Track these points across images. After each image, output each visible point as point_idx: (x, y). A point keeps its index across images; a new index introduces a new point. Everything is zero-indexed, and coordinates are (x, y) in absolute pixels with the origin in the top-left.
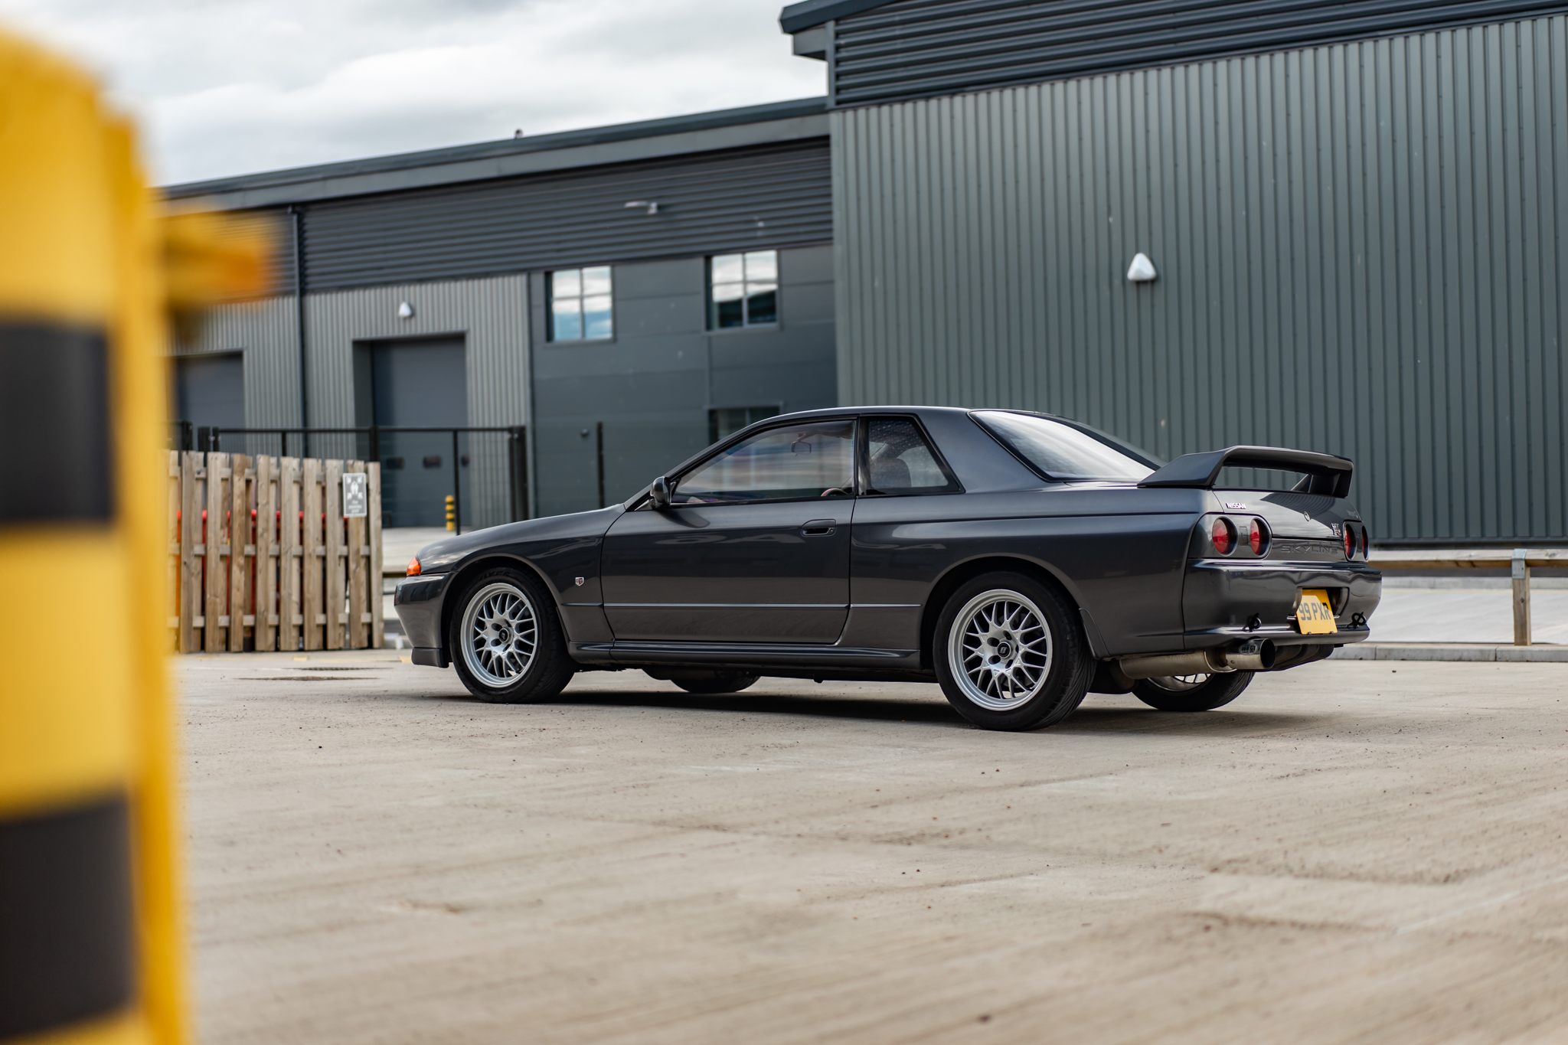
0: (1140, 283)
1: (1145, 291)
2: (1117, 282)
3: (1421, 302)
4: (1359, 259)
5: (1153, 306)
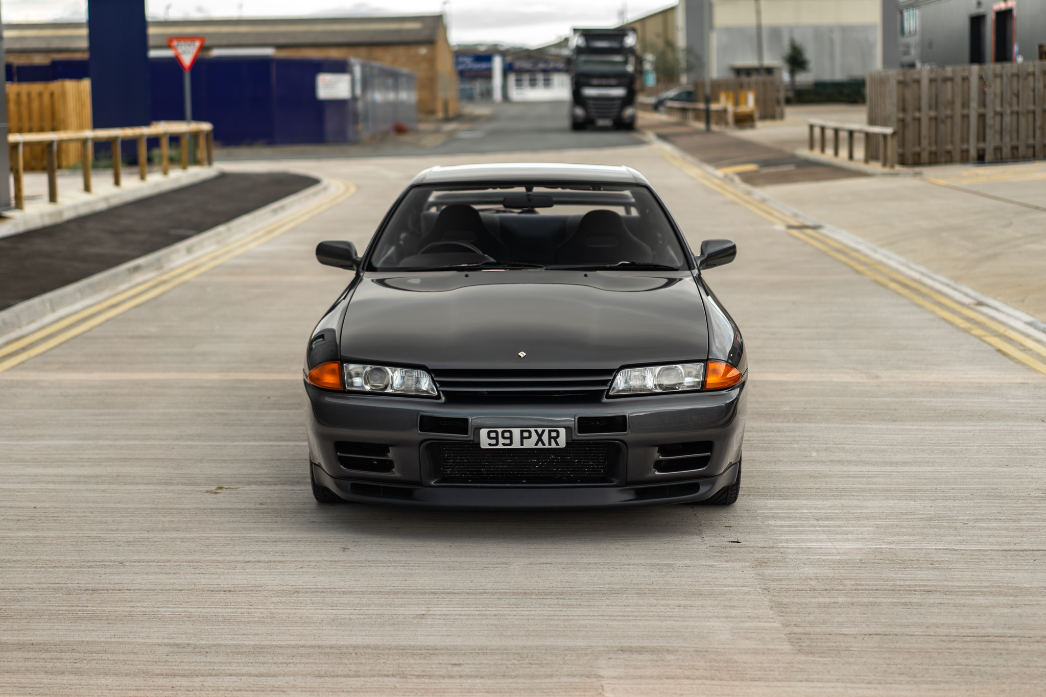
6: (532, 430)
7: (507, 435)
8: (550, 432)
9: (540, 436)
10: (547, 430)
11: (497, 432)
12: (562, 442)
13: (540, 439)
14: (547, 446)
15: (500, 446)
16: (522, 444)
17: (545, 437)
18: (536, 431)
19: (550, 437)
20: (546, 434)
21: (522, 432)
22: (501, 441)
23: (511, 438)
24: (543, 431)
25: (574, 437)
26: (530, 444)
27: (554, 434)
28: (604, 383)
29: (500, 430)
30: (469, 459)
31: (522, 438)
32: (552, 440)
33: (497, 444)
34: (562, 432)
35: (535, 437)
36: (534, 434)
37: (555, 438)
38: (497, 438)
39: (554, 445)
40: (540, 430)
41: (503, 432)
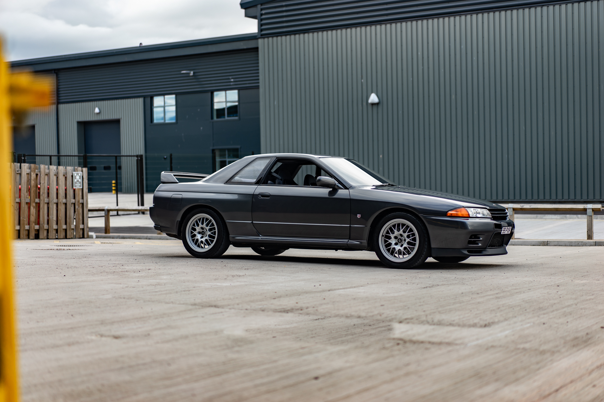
0: (373, 104)
1: (375, 107)
2: (365, 104)
3: (476, 113)
4: (453, 97)
5: (378, 113)
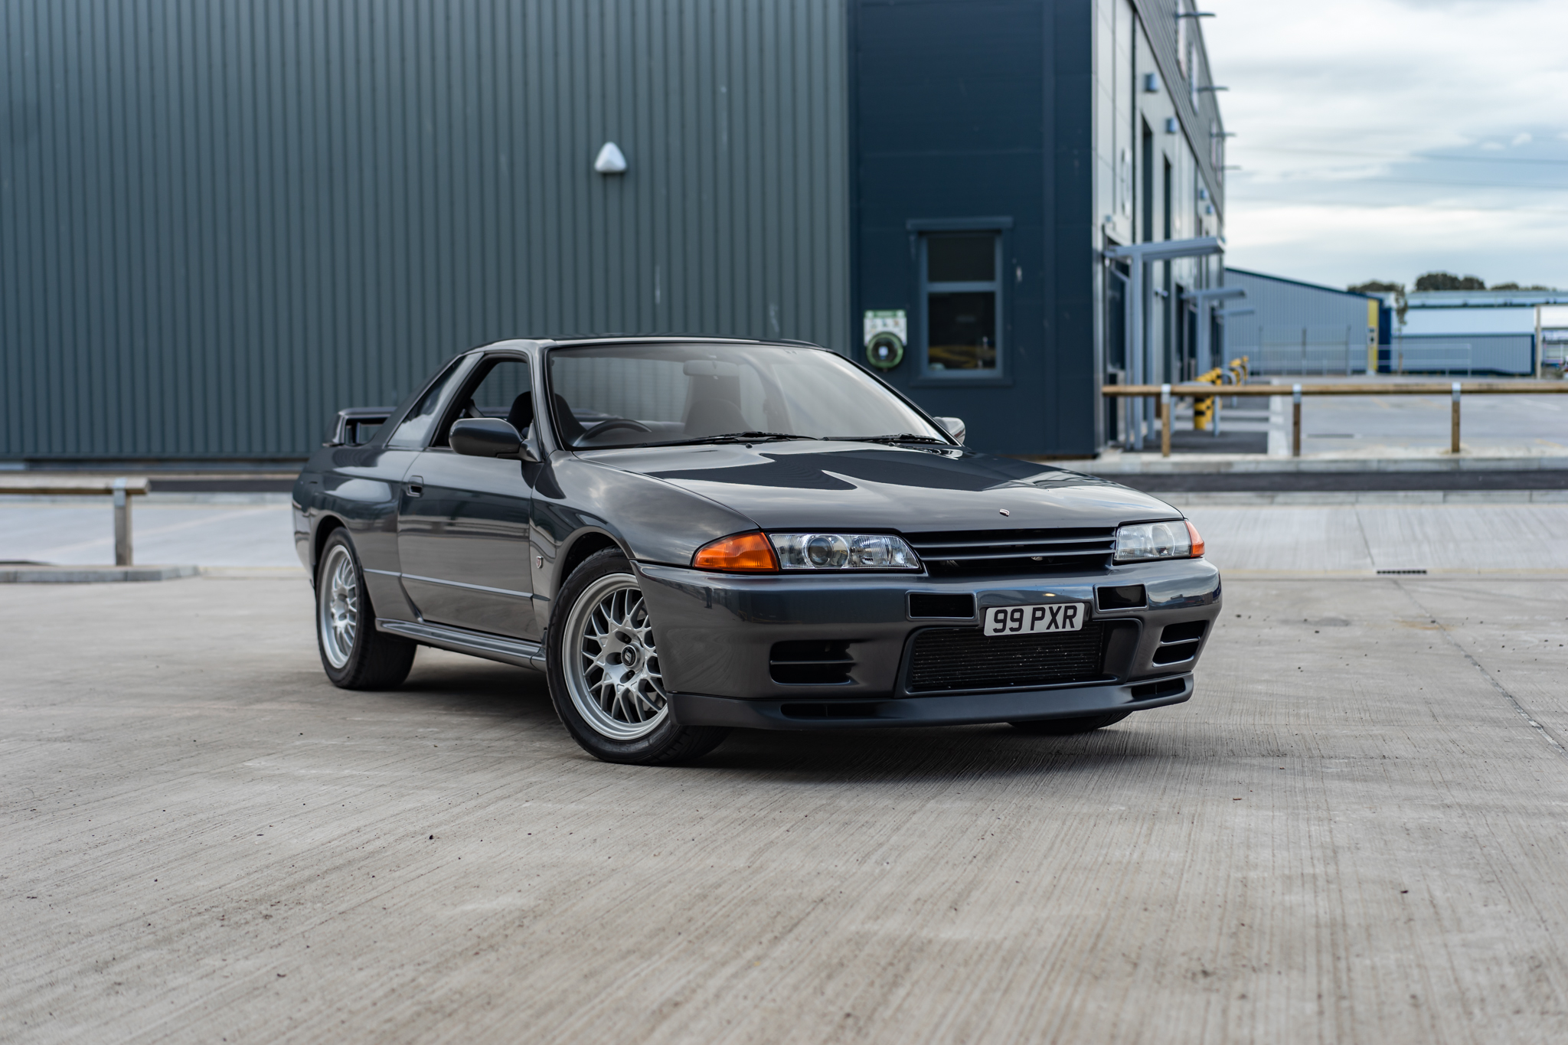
6: (1047, 607)
7: (1017, 615)
8: (1067, 608)
9: (1054, 615)
10: (1063, 606)
11: (1005, 612)
12: (1078, 623)
13: (1054, 621)
14: (1060, 629)
15: (1007, 632)
16: (1032, 629)
17: (1060, 618)
18: (1051, 609)
19: (1066, 617)
20: (1062, 611)
21: (1035, 610)
22: (1010, 624)
23: (1020, 620)
24: (1060, 608)
25: (1095, 615)
26: (1041, 627)
27: (1070, 612)
28: (1107, 545)
29: (1009, 609)
30: (943, 658)
31: (1034, 619)
32: (1068, 620)
33: (1003, 630)
34: (1081, 607)
35: (1048, 617)
36: (1048, 612)
37: (1071, 618)
38: (1004, 621)
39: (1068, 628)
40: (1055, 607)
41: (1013, 612)
